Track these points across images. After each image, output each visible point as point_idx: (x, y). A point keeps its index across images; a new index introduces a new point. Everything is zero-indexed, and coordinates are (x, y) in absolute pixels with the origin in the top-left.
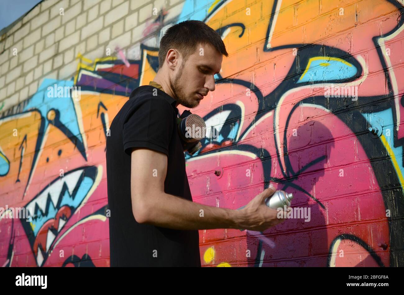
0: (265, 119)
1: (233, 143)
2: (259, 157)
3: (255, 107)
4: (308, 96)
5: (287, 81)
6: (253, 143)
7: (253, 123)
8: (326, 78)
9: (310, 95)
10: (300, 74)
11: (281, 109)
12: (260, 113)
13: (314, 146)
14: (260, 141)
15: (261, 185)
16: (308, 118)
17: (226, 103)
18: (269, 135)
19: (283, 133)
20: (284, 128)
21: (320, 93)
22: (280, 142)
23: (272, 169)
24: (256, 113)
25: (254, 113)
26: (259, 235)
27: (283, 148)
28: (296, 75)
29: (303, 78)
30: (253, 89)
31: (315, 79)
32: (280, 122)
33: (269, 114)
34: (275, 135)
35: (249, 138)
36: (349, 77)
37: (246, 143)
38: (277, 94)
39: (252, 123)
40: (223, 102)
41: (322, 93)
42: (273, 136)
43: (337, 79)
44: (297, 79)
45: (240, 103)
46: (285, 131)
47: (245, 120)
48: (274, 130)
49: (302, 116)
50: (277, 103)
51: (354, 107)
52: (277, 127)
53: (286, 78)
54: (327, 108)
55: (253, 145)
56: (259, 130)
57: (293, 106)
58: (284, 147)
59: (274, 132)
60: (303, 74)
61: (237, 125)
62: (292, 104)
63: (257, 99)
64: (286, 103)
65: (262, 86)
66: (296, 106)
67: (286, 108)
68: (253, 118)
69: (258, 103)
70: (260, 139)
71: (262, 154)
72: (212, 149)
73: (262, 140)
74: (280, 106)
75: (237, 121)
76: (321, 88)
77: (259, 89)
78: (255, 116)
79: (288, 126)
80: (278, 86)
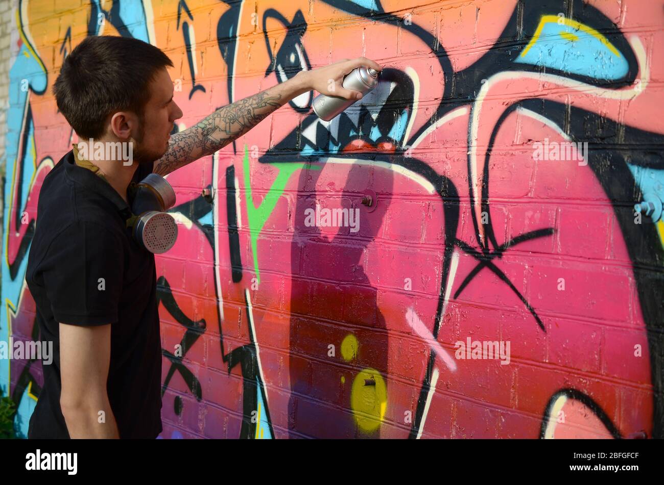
0: (455, 119)
1: (396, 150)
2: (439, 191)
3: (438, 90)
4: (532, 94)
5: (497, 51)
6: (434, 160)
7: (434, 122)
8: (571, 68)
9: (537, 94)
10: (524, 44)
11: (483, 105)
12: (446, 106)
13: (535, 202)
14: (443, 162)
15: (440, 249)
16: (529, 140)
17: (388, 65)
18: (457, 152)
19: (483, 158)
20: (486, 148)
21: (556, 95)
22: (478, 175)
23: (459, 223)
24: (440, 102)
25: (436, 100)
26: (431, 340)
27: (481, 188)
28: (515, 43)
29: (528, 54)
30: (436, 51)
31: (549, 62)
32: (479, 133)
33: (462, 111)
34: (468, 156)
35: (423, 148)
36: (612, 79)
37: (418, 156)
38: (477, 73)
39: (430, 119)
40: (384, 61)
41: (560, 96)
42: (466, 159)
43: (589, 75)
44: (517, 53)
45: (411, 73)
46: (488, 156)
47: (419, 109)
48: (468, 147)
49: (520, 133)
50: (478, 92)
51: (614, 144)
52: (474, 143)
53: (496, 46)
54: (565, 131)
55: (431, 165)
56: (442, 139)
57: (504, 108)
58: (483, 187)
59: (468, 151)
60: (528, 46)
61: (405, 116)
62: (503, 104)
63: (442, 73)
64: (491, 97)
65: (453, 48)
66: (510, 110)
67: (492, 108)
68: (433, 109)
69: (443, 82)
70: (443, 157)
71: (445, 187)
72: (361, 149)
73: (446, 160)
74: (482, 101)
75: (405, 107)
76: (558, 86)
77: (448, 54)
78: (437, 106)
79: (492, 146)
80: (481, 56)
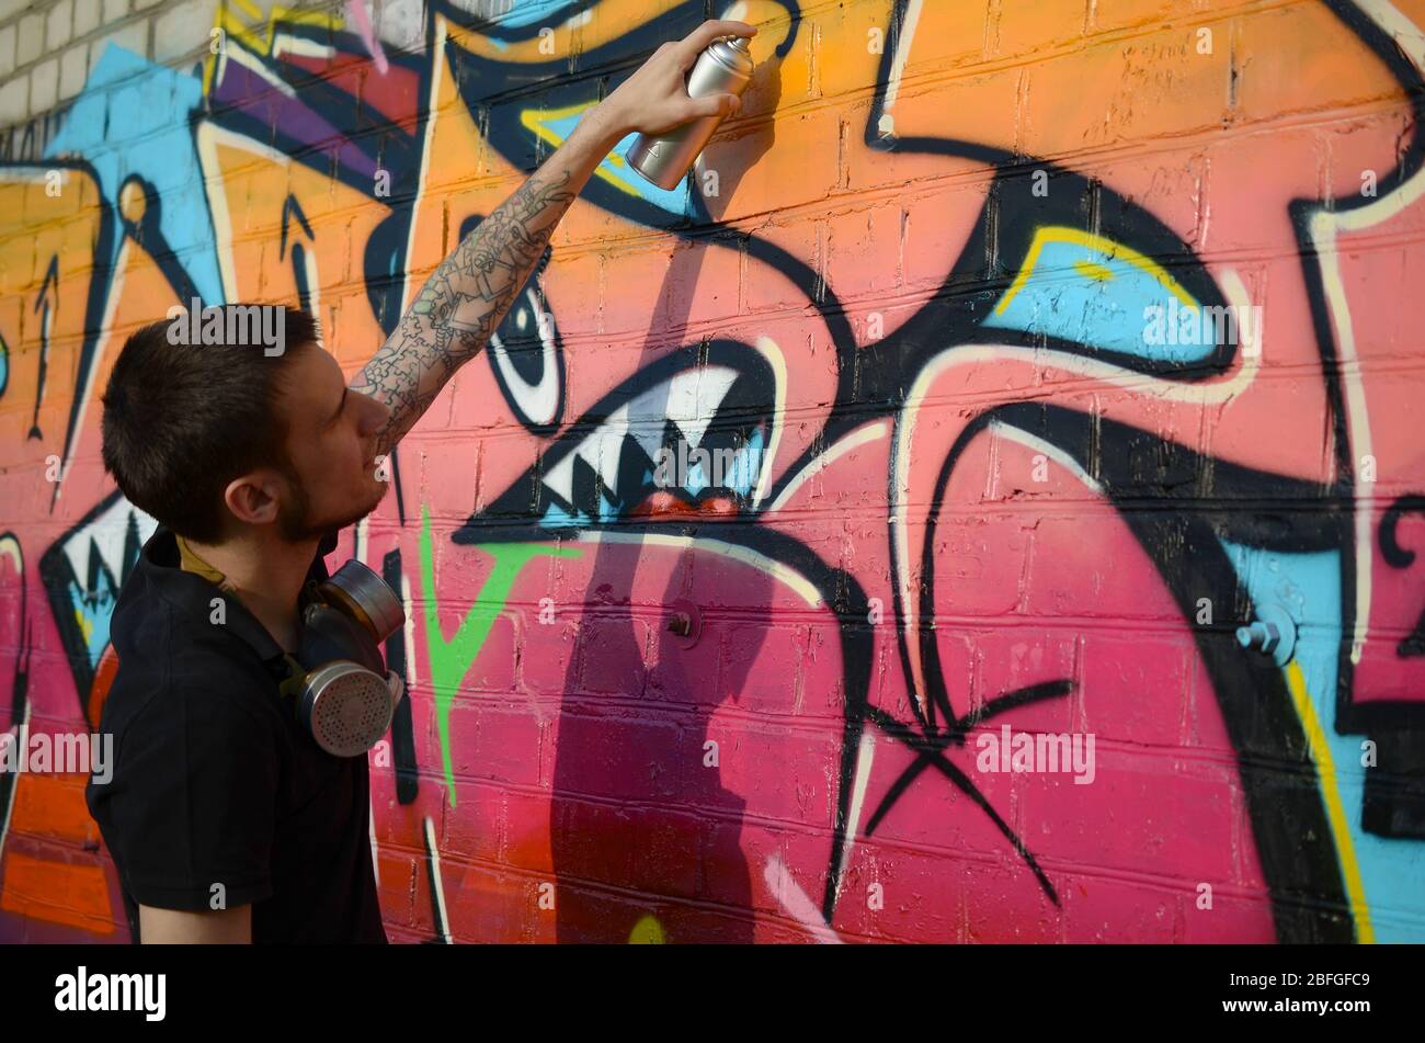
0: (861, 448)
1: (739, 514)
2: (830, 602)
3: (825, 386)
4: (1020, 394)
5: (945, 303)
6: (818, 533)
7: (817, 454)
8: (1100, 337)
9: (1030, 392)
10: (1002, 286)
11: (919, 417)
12: (840, 421)
13: (1032, 625)
14: (839, 539)
15: (834, 727)
16: (1017, 492)
17: (720, 334)
18: (867, 518)
19: (921, 530)
20: (927, 509)
21: (1071, 395)
22: (910, 566)
23: (874, 669)
24: (829, 410)
25: (822, 408)
26: (820, 926)
27: (917, 595)
28: (982, 285)
29: (1011, 310)
30: (820, 302)
31: (1054, 326)
32: (911, 478)
33: (875, 431)
34: (891, 526)
35: (797, 509)
36: (1184, 360)
37: (786, 528)
38: (906, 349)
39: (810, 449)
40: (711, 325)
41: (1078, 397)
42: (886, 532)
43: (1137, 352)
44: (987, 307)
45: (770, 350)
46: (931, 526)
47: (785, 426)
48: (890, 507)
49: (996, 476)
50: (907, 390)
51: (1193, 499)
52: (902, 499)
53: (944, 292)
54: (1090, 472)
55: (813, 546)
56: (835, 488)
57: (962, 423)
58: (922, 593)
59: (889, 516)
60: (1009, 293)
61: (758, 440)
62: (961, 414)
63: (834, 349)
64: (938, 401)
65: (855, 296)
66: (975, 426)
67: (938, 424)
68: (816, 427)
69: (835, 369)
70: (837, 527)
71: (843, 593)
72: (666, 513)
73: (844, 534)
74: (918, 409)
75: (758, 422)
76: (1074, 375)
77: (845, 308)
78: (823, 421)
79: (940, 505)
80: (912, 314)
